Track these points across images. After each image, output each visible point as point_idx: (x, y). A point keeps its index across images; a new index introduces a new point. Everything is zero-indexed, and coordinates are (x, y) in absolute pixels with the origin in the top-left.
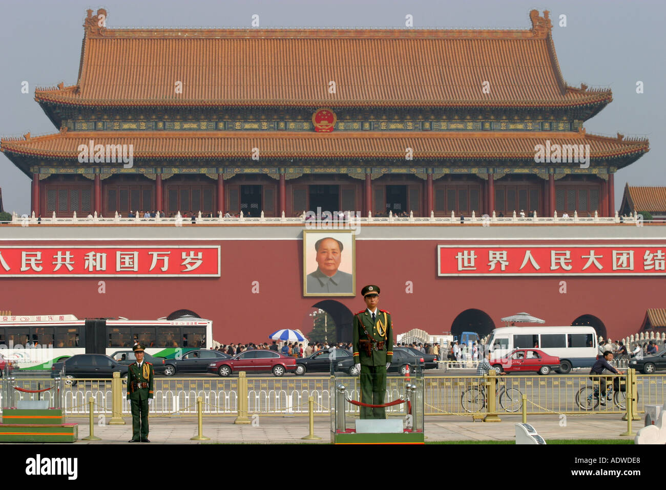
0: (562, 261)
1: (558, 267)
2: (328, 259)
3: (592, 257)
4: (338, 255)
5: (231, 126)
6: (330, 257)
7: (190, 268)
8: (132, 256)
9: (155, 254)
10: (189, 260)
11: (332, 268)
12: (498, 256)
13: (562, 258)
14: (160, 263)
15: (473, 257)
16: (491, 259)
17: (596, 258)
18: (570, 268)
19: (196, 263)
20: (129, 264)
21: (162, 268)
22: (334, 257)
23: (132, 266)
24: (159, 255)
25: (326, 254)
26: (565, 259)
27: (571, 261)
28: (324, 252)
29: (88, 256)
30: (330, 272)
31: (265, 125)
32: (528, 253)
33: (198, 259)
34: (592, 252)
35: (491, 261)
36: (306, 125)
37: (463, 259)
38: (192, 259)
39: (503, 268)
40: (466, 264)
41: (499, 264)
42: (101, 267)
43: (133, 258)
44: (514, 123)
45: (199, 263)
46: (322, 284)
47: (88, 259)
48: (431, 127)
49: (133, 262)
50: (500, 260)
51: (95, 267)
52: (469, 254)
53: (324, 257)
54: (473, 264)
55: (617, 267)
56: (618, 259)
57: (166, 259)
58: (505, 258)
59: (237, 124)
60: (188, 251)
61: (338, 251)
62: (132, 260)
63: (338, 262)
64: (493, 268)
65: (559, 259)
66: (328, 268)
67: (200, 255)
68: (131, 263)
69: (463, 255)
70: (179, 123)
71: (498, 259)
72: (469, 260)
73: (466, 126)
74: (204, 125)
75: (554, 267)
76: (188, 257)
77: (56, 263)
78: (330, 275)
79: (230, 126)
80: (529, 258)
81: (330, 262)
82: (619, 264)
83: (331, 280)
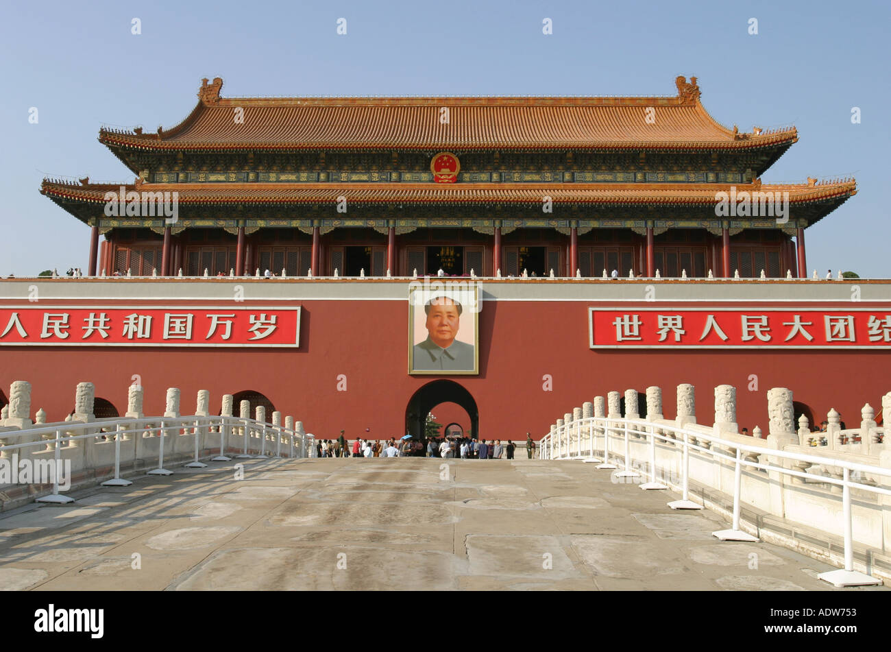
0: (757, 329)
1: (751, 337)
2: (442, 325)
3: (797, 324)
4: (455, 320)
5: (337, 177)
6: (445, 323)
7: (259, 335)
8: (185, 320)
9: (215, 317)
10: (258, 325)
11: (447, 336)
12: (670, 322)
13: (757, 325)
14: (220, 328)
15: (636, 323)
16: (660, 326)
17: (802, 325)
18: (768, 338)
19: (267, 329)
20: (180, 330)
21: (222, 336)
22: (449, 321)
23: (184, 332)
24: (219, 319)
25: (439, 318)
26: (761, 326)
27: (768, 329)
28: (437, 316)
29: (128, 319)
30: (444, 342)
31: (376, 176)
32: (710, 319)
33: (269, 324)
34: (797, 318)
35: (661, 329)
36: (425, 176)
37: (623, 326)
38: (263, 324)
39: (678, 338)
40: (627, 332)
41: (670, 332)
42: (144, 333)
43: (186, 322)
44: (674, 174)
45: (271, 329)
46: (434, 359)
47: (128, 324)
48: (573, 178)
49: (185, 327)
50: (673, 327)
51: (135, 333)
52: (631, 319)
53: (436, 322)
54: (636, 332)
55: (832, 337)
56: (832, 327)
57: (229, 323)
58: (680, 326)
59: (343, 175)
60: (257, 314)
61: (455, 314)
62: (184, 325)
63: (454, 330)
64: (663, 337)
65: (753, 326)
66: (441, 336)
67: (273, 319)
68: (183, 329)
69: (622, 320)
70: (274, 175)
71: (670, 325)
72: (631, 326)
73: (615, 177)
74: (304, 176)
75: (745, 337)
76: (258, 321)
77: (85, 328)
78: (444, 346)
79: (334, 177)
80: (712, 325)
81: (445, 328)
82: (834, 334)
83: (445, 352)
